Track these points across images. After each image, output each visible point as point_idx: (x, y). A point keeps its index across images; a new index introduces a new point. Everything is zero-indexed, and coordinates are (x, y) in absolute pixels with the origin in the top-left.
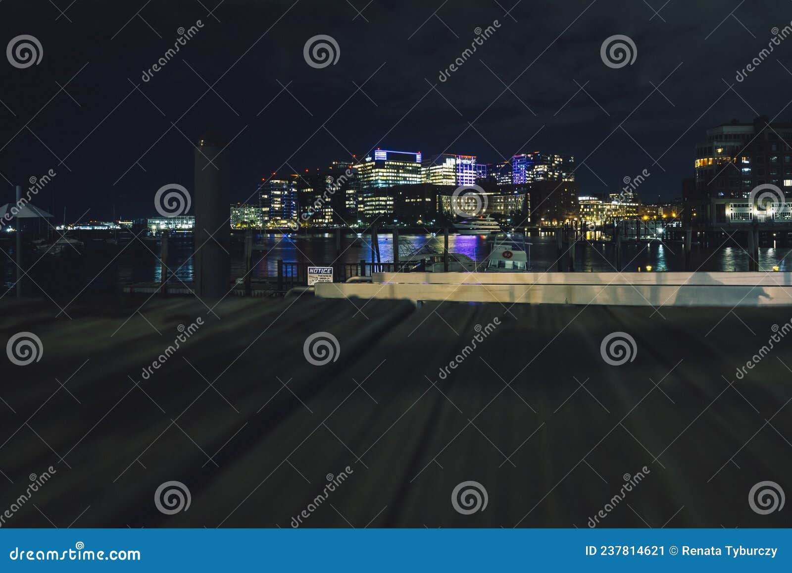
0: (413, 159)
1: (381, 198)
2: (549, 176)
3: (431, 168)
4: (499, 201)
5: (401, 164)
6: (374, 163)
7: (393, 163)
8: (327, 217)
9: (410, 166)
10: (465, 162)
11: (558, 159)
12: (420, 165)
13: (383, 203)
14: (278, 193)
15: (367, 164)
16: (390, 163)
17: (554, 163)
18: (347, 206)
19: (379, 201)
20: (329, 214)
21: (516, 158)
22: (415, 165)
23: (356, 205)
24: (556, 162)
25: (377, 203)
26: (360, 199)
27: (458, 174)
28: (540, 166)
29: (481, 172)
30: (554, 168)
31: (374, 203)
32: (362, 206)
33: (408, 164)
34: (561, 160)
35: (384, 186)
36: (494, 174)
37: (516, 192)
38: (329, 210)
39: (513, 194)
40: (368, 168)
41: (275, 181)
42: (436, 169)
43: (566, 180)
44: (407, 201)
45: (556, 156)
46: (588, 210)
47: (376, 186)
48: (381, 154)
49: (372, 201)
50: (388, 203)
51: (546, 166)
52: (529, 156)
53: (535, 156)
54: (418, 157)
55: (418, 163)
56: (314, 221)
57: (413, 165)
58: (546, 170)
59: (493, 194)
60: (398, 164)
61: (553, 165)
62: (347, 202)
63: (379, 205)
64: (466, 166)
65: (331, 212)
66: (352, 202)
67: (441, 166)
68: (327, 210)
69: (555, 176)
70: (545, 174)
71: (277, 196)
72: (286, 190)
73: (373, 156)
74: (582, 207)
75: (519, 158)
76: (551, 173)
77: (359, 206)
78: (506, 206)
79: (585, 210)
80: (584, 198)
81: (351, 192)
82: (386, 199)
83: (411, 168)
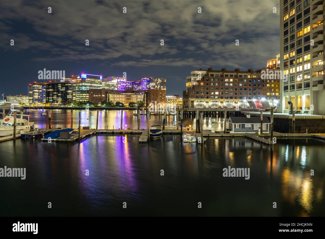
0: (99, 78)
1: (84, 95)
2: (156, 87)
3: (107, 82)
4: (134, 97)
5: (93, 80)
6: (81, 79)
7: (89, 80)
8: (59, 102)
9: (97, 81)
10: (121, 80)
11: (160, 81)
12: (101, 81)
13: (85, 97)
14: (37, 91)
15: (78, 80)
16: (88, 79)
17: (158, 82)
18: (68, 98)
19: (83, 95)
20: (60, 101)
21: (143, 80)
22: (99, 81)
23: (72, 98)
24: (159, 82)
25: (82, 96)
26: (74, 95)
27: (118, 85)
28: (152, 83)
29: (129, 84)
30: (158, 84)
31: (80, 97)
32: (75, 98)
33: (96, 80)
34: (161, 81)
35: (85, 89)
36: (135, 86)
37: (141, 93)
38: (60, 99)
39: (139, 94)
40: (78, 81)
41: (36, 86)
42: (109, 83)
43: (163, 89)
44: (94, 96)
45: (159, 79)
46: (170, 101)
47: (82, 89)
48: (84, 76)
49: (80, 96)
50: (87, 96)
51: (154, 83)
52: (148, 79)
53: (150, 79)
54: (101, 77)
55: (101, 80)
56: (53, 103)
57: (98, 81)
58: (154, 85)
59: (132, 94)
60: (92, 80)
61: (158, 83)
62: (68, 96)
63: (83, 97)
64: (122, 82)
65: (61, 100)
66: (70, 96)
67: (111, 82)
68: (59, 99)
69: (158, 88)
70: (154, 87)
71: (36, 92)
72: (41, 89)
73: (81, 76)
74: (168, 100)
75: (144, 79)
76: (157, 86)
77: (73, 98)
78: (137, 99)
79: (169, 101)
80: (168, 97)
81: (70, 91)
82: (85, 95)
83: (97, 82)
